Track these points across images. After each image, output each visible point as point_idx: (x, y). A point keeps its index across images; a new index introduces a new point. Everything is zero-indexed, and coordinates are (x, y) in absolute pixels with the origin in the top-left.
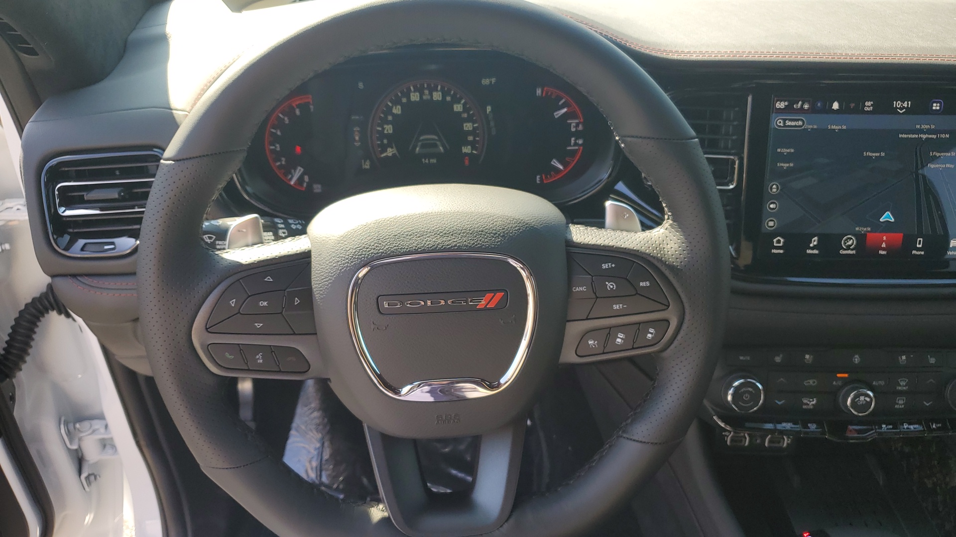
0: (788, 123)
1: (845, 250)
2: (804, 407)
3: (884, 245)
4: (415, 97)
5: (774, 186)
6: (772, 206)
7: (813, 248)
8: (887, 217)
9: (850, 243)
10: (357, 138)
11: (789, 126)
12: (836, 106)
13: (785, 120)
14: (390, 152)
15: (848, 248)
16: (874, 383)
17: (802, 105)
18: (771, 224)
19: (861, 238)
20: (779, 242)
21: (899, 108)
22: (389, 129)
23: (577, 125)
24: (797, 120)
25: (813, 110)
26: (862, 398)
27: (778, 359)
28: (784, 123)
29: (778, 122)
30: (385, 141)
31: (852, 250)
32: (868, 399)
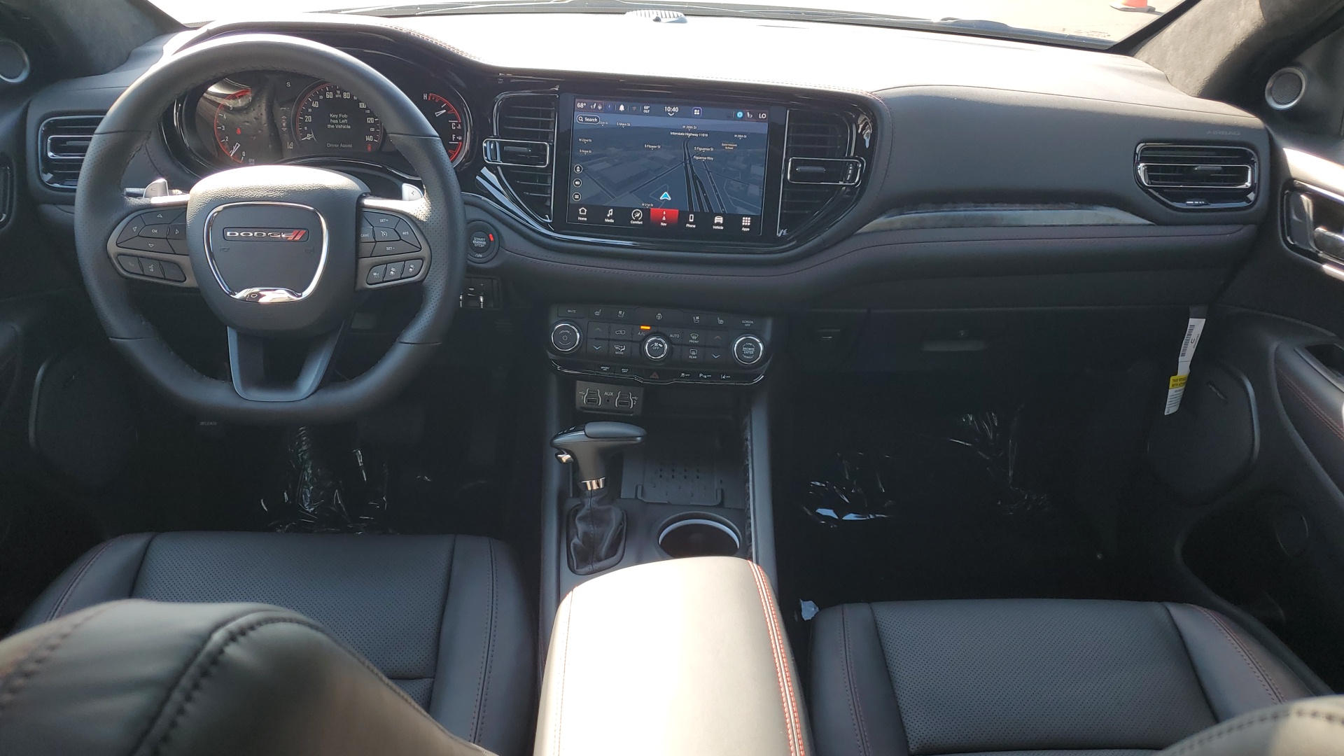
0: (587, 119)
1: (634, 220)
2: (616, 353)
3: (664, 219)
4: (329, 95)
5: (578, 168)
6: (576, 183)
7: (609, 218)
8: (666, 196)
9: (638, 215)
10: (284, 124)
11: (587, 122)
12: (622, 108)
13: (584, 117)
14: (309, 137)
15: (637, 219)
16: (671, 336)
17: (597, 106)
18: (577, 197)
19: (646, 212)
20: (583, 211)
21: (670, 112)
22: (309, 119)
23: (457, 125)
24: (594, 118)
25: (605, 110)
26: (656, 344)
27: (597, 313)
28: (584, 119)
29: (579, 118)
30: (306, 128)
31: (640, 221)
32: (661, 346)
